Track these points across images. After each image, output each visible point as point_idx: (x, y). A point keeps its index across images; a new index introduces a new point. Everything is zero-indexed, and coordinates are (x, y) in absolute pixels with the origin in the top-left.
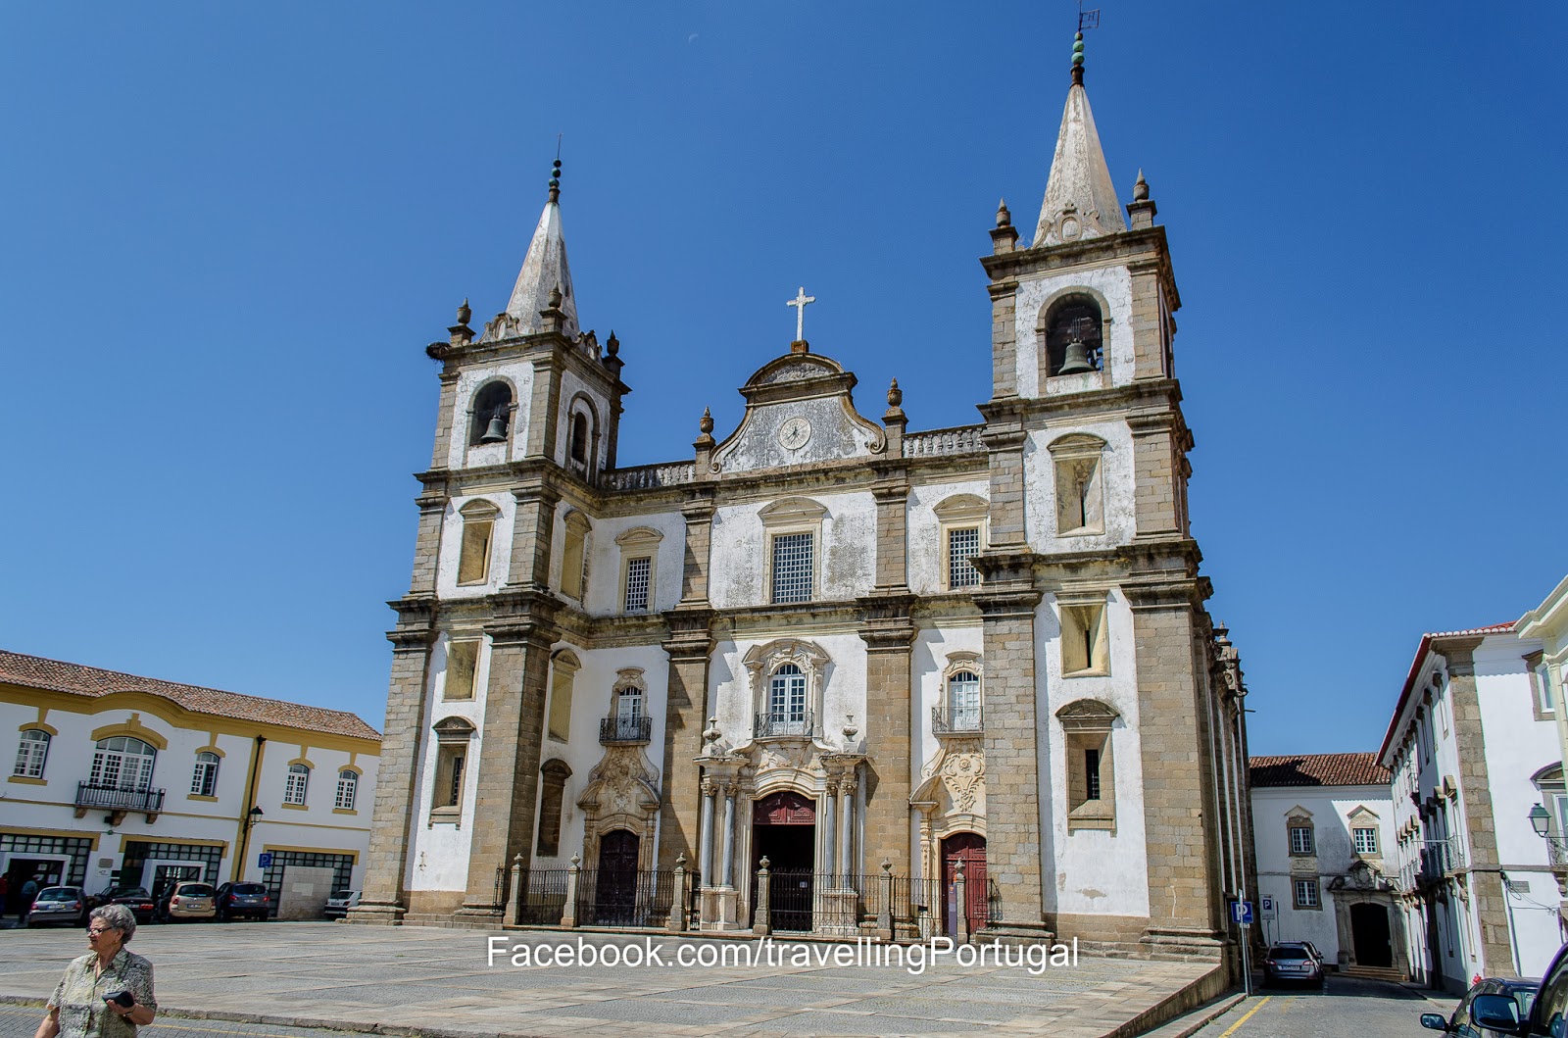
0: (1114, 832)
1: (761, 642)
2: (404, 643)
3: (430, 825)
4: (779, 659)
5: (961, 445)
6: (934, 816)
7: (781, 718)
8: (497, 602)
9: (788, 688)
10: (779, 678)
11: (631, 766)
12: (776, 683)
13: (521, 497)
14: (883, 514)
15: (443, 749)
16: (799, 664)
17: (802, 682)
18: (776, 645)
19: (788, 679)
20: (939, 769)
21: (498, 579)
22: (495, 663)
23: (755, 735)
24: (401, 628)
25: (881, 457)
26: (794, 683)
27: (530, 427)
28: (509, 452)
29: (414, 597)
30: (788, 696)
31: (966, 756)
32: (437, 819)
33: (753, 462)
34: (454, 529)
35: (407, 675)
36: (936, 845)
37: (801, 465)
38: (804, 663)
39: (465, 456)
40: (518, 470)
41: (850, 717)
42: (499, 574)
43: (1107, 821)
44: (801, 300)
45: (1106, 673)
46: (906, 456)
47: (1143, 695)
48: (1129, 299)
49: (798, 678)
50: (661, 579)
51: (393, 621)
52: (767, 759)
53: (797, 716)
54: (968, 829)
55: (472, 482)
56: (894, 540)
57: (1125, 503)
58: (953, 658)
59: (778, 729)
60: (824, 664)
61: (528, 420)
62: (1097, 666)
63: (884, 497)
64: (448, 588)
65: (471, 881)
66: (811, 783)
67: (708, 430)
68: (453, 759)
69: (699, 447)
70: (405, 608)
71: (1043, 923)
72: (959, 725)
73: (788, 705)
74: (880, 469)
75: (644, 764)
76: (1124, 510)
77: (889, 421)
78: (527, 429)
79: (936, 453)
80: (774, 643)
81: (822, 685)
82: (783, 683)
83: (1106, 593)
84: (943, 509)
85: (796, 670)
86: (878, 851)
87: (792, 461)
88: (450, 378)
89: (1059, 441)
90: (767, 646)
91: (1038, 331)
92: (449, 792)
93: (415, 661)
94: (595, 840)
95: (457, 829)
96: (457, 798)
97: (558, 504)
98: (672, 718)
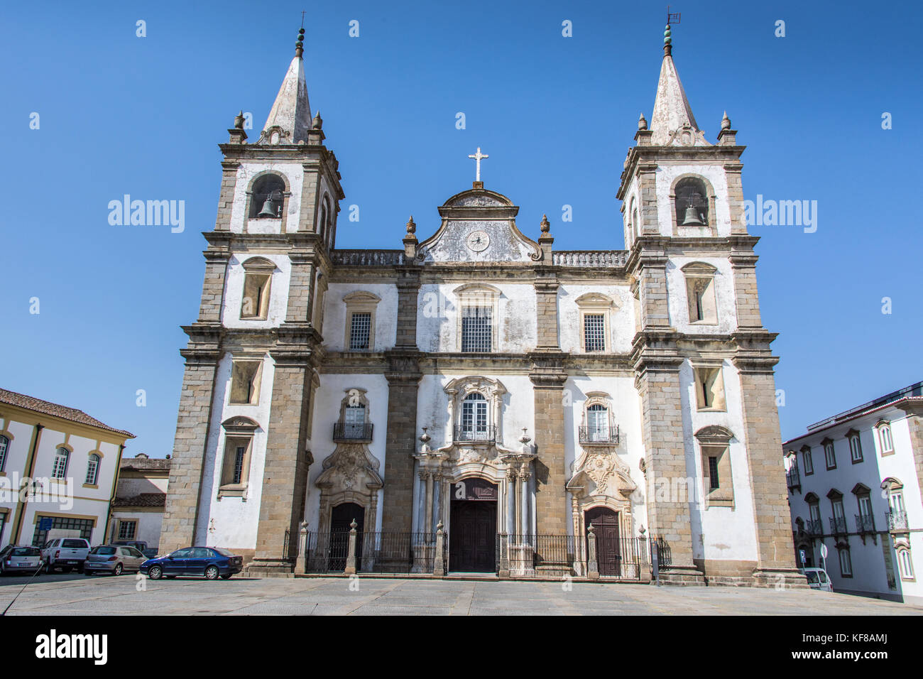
0: (733, 508)
1: (458, 377)
2: (194, 359)
3: (219, 498)
4: (470, 388)
5: (591, 262)
6: (582, 497)
7: (470, 429)
8: (280, 333)
9: (475, 408)
10: (468, 402)
11: (357, 457)
12: (465, 405)
13: (296, 260)
14: (541, 300)
15: (229, 440)
16: (483, 393)
17: (484, 405)
18: (468, 380)
19: (477, 402)
20: (582, 467)
21: (277, 315)
22: (278, 378)
23: (454, 440)
24: (192, 347)
25: (539, 263)
26: (479, 405)
27: (301, 211)
28: (284, 227)
29: (204, 324)
30: (475, 415)
31: (600, 457)
32: (225, 493)
33: (448, 256)
34: (237, 278)
35: (199, 383)
36: (582, 514)
37: (483, 263)
38: (488, 392)
39: (245, 225)
40: (294, 239)
41: (525, 430)
42: (277, 313)
43: (728, 501)
44: (479, 155)
45: (723, 410)
46: (556, 264)
47: (750, 424)
48: (726, 186)
49: (481, 402)
50: (379, 329)
51: (186, 342)
52: (465, 455)
53: (482, 428)
54: (603, 504)
55: (251, 245)
56: (548, 316)
57: (729, 308)
58: (590, 395)
59: (469, 435)
60: (503, 394)
61: (299, 205)
62: (715, 404)
63: (542, 289)
64: (232, 320)
65: (261, 541)
66: (496, 472)
67: (413, 231)
68: (237, 449)
69: (405, 241)
70: (196, 332)
71: (695, 566)
72: (595, 438)
73: (474, 420)
74: (540, 271)
75: (368, 456)
76: (729, 312)
77: (541, 241)
78: (298, 212)
79: (575, 265)
80: (467, 378)
81: (501, 408)
82: (471, 405)
83: (721, 361)
84: (581, 300)
85: (480, 397)
86: (545, 518)
87: (477, 259)
88: (230, 167)
89: (688, 265)
90: (461, 380)
91: (671, 197)
92: (234, 474)
93: (206, 373)
94: (328, 510)
95: (244, 500)
96: (237, 479)
97: (317, 268)
98: (392, 426)
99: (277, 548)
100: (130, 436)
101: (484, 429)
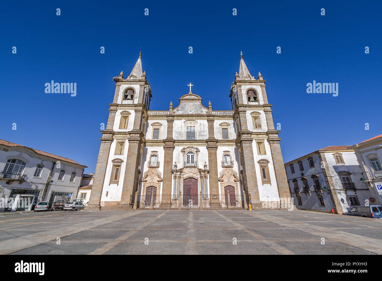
0: (271, 184)
1: (185, 147)
2: (104, 141)
3: (110, 185)
4: (189, 150)
6: (223, 183)
7: (189, 163)
8: (130, 133)
10: (188, 154)
11: (154, 172)
13: (136, 111)
14: (209, 124)
15: (114, 166)
17: (193, 156)
19: (190, 155)
21: (130, 127)
22: (130, 146)
23: (184, 166)
24: (104, 137)
25: (208, 114)
26: (192, 155)
27: (139, 98)
28: (133, 102)
30: (190, 158)
32: (112, 183)
33: (182, 112)
34: (118, 117)
35: (105, 148)
36: (223, 188)
37: (192, 114)
38: (194, 151)
39: (122, 102)
40: (136, 105)
41: (206, 162)
43: (269, 182)
44: (190, 85)
45: (265, 154)
46: (213, 114)
48: (261, 91)
49: (193, 154)
50: (162, 133)
52: (188, 171)
53: (193, 162)
54: (229, 185)
55: (123, 107)
56: (211, 129)
57: (265, 124)
58: (224, 152)
59: (189, 165)
60: (198, 151)
61: (138, 96)
63: (209, 121)
64: (116, 129)
66: (196, 176)
68: (116, 169)
70: (104, 133)
73: (190, 160)
74: (208, 116)
75: (158, 172)
76: (265, 125)
77: (209, 108)
78: (138, 98)
79: (219, 114)
80: (188, 147)
81: (198, 156)
82: (189, 156)
83: (263, 140)
84: (221, 124)
86: (213, 190)
87: (190, 113)
88: (118, 86)
89: (252, 113)
91: (246, 94)
93: (107, 145)
95: (118, 185)
96: (116, 178)
97: (143, 115)
98: (165, 162)
99: (128, 200)
100: (86, 167)
101: (193, 163)
